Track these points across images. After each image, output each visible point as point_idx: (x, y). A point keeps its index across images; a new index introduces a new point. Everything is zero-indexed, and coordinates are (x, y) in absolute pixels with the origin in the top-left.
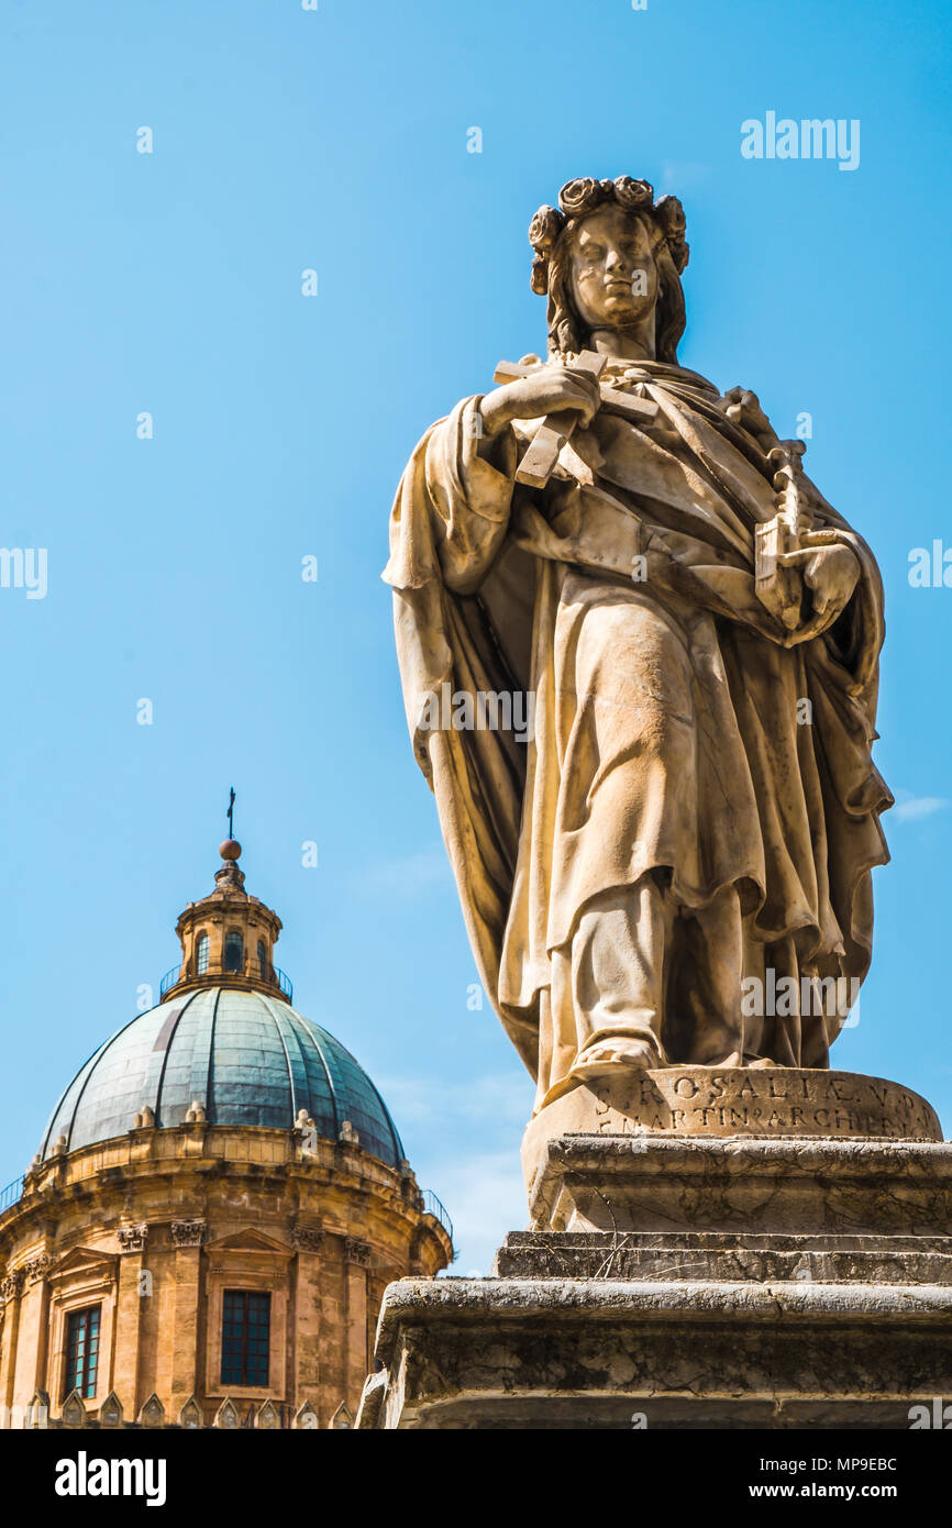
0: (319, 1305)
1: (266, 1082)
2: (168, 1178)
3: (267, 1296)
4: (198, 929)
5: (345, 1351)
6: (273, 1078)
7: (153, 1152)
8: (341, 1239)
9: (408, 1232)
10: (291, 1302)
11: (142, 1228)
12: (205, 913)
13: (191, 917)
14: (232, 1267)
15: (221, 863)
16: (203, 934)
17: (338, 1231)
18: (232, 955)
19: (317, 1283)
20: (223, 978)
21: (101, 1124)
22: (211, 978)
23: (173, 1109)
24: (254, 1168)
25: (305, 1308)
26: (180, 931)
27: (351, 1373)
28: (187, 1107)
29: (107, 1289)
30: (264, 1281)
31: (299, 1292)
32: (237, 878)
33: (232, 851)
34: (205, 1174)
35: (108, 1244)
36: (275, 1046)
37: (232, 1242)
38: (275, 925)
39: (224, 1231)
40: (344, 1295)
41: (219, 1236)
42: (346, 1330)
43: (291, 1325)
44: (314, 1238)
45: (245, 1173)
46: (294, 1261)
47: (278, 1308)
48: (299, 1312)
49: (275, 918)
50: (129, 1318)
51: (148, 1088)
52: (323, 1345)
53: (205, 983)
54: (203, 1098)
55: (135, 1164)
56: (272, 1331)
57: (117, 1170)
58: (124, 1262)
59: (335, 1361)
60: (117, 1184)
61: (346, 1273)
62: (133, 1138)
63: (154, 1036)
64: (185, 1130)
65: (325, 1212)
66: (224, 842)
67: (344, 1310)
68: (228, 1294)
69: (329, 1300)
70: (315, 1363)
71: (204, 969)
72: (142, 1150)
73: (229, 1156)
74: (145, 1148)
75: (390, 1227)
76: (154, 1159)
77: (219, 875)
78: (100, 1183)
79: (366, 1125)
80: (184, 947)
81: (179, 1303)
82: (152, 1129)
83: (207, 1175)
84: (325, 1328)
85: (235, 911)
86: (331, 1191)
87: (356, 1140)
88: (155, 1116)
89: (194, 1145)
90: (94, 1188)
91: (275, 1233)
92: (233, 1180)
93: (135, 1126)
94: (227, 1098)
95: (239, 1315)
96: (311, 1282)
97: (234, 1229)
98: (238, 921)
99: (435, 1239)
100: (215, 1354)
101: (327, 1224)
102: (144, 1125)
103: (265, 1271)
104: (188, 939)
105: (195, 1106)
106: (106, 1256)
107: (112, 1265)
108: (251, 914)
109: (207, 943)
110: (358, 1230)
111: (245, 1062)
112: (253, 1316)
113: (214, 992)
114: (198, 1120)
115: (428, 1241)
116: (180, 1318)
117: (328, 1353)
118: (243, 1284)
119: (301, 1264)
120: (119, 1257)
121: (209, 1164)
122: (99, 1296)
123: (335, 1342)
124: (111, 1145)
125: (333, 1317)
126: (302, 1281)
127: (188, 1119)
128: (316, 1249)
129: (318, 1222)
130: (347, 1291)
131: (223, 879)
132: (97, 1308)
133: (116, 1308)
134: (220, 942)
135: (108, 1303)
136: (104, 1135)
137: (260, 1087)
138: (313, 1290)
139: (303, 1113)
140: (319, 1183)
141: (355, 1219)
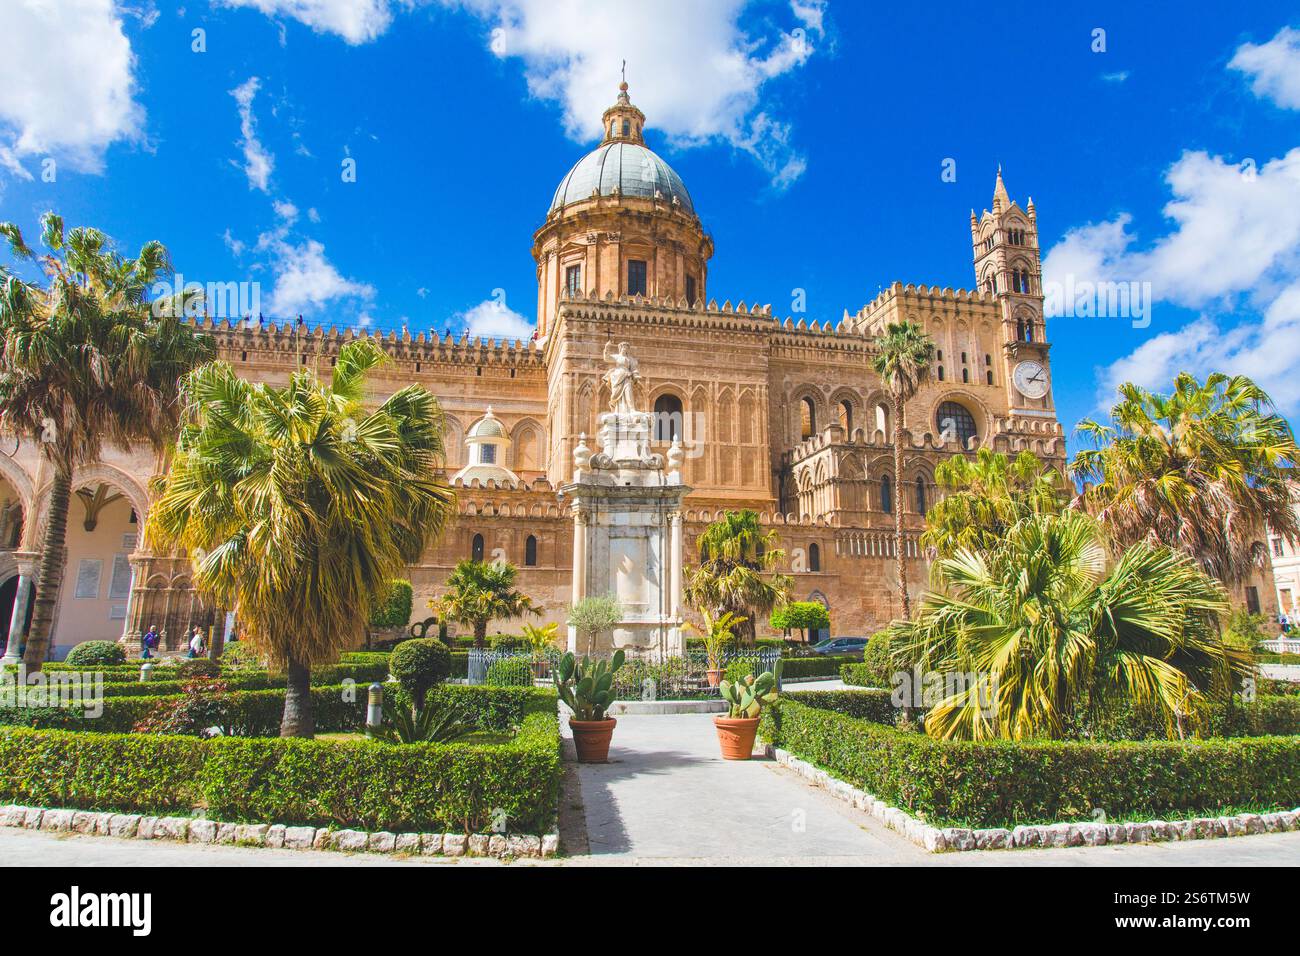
0: (665, 267)
1: (643, 179)
2: (605, 215)
3: (645, 263)
4: (611, 118)
5: (675, 285)
6: (646, 178)
7: (598, 205)
8: (674, 242)
9: (698, 242)
10: (655, 265)
11: (595, 235)
12: (614, 112)
13: (609, 113)
14: (631, 251)
15: (620, 92)
16: (613, 121)
17: (672, 239)
18: (626, 130)
19: (664, 258)
20: (623, 139)
21: (577, 195)
22: (618, 139)
23: (606, 188)
24: (639, 212)
25: (660, 267)
26: (604, 121)
27: (678, 293)
28: (611, 188)
29: (583, 258)
30: (644, 257)
31: (657, 262)
32: (627, 98)
33: (624, 87)
35: (583, 241)
36: (647, 165)
37: (631, 241)
38: (642, 118)
39: (628, 237)
40: (675, 264)
41: (626, 239)
42: (676, 277)
43: (655, 274)
44: (663, 241)
45: (636, 214)
46: (655, 250)
47: (650, 267)
48: (657, 269)
49: (643, 115)
50: (592, 269)
51: (596, 180)
52: (667, 282)
53: (616, 141)
54: (618, 185)
55: (592, 210)
56: (647, 276)
57: (585, 212)
58: (589, 248)
59: (671, 288)
60: (586, 219)
61: (675, 255)
62: (591, 199)
63: (597, 160)
64: (612, 196)
65: (668, 231)
66: (620, 82)
67: (675, 269)
68: (630, 261)
69: (668, 265)
70: (664, 288)
71: (614, 135)
72: (594, 204)
73: (630, 208)
74: (596, 204)
75: (692, 239)
76: (600, 208)
77: (619, 97)
78: (578, 217)
79: (682, 198)
80: (605, 127)
81: (611, 264)
82: (598, 196)
83: (620, 214)
84: (667, 276)
85: (627, 111)
86: (670, 223)
87: (679, 204)
88: (599, 191)
89: (616, 203)
90: (576, 220)
91: (648, 239)
92: (631, 217)
93: (591, 195)
94: (627, 185)
95: (634, 270)
96: (662, 258)
97: (632, 237)
98: (628, 115)
99: (709, 246)
100: (625, 284)
101: (669, 236)
102: (595, 194)
103: (644, 253)
104: (607, 123)
105: (615, 188)
106: (582, 245)
107: (585, 249)
108: (634, 113)
109: (615, 124)
110: (681, 239)
111: (634, 171)
112: (640, 270)
113: (620, 144)
114: (617, 193)
115: (706, 246)
116: (612, 270)
117: (669, 285)
118: (635, 258)
119: (658, 251)
120: (587, 246)
121: (621, 210)
122: (579, 261)
123: (672, 281)
124: (582, 202)
125: (671, 272)
126: (659, 258)
127: (612, 193)
128: (664, 245)
129: (665, 235)
130: (676, 262)
131: (622, 98)
132: (577, 268)
133: (586, 266)
134: (621, 124)
135: (583, 264)
136: (579, 199)
137: (641, 181)
138: (663, 261)
139: (658, 192)
140: (665, 219)
141: (679, 235)
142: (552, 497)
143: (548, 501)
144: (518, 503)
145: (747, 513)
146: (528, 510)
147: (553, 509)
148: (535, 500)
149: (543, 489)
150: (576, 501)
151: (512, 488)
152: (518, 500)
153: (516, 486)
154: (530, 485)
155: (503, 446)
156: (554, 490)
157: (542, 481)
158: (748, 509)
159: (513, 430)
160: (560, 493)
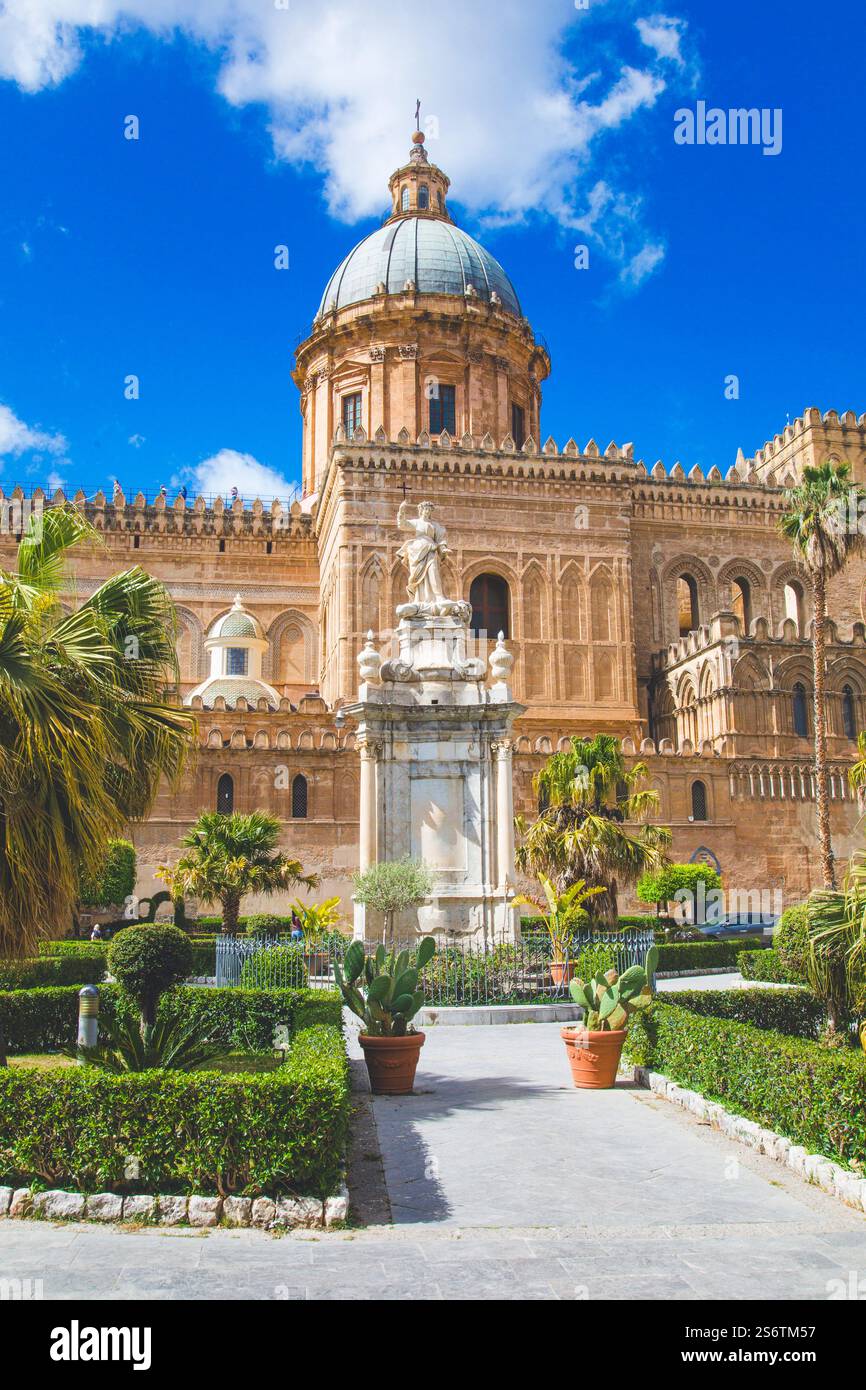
0: (482, 393)
1: (448, 269)
2: (395, 321)
3: (454, 388)
4: (402, 183)
5: (497, 418)
6: (452, 266)
7: (386, 307)
8: (493, 358)
9: (528, 357)
10: (467, 391)
11: (382, 349)
12: (405, 174)
13: (398, 176)
14: (433, 371)
15: (413, 146)
16: (405, 187)
17: (491, 353)
18: (422, 200)
19: (480, 381)
20: (418, 212)
21: (355, 293)
22: (411, 212)
23: (396, 282)
24: (444, 316)
25: (474, 393)
26: (391, 187)
27: (500, 430)
28: (403, 282)
29: (364, 383)
30: (450, 379)
31: (471, 384)
32: (423, 154)
33: (419, 138)
34: (416, 319)
35: (364, 359)
36: (453, 248)
37: (433, 357)
38: (446, 182)
39: (429, 351)
40: (496, 387)
41: (425, 354)
42: (497, 407)
43: (467, 403)
44: (478, 356)
45: (439, 319)
46: (467, 369)
47: (459, 394)
48: (470, 397)
49: (446, 178)
50: (378, 398)
51: (381, 272)
52: (485, 414)
53: (408, 215)
54: (413, 277)
55: (377, 314)
56: (456, 405)
57: (366, 317)
58: (373, 368)
59: (491, 423)
60: (368, 326)
61: (496, 376)
62: (375, 299)
63: (382, 243)
64: (404, 294)
65: (486, 342)
66: (413, 132)
67: (496, 396)
69: (486, 390)
70: (480, 424)
71: (406, 207)
72: (380, 306)
73: (430, 309)
74: (382, 305)
75: (519, 353)
76: (387, 311)
77: (412, 153)
78: (357, 325)
79: (505, 295)
80: (394, 196)
81: (405, 390)
82: (384, 295)
83: (417, 319)
84: (485, 406)
85: (423, 173)
86: (488, 330)
87: (500, 303)
88: (386, 287)
89: (410, 303)
90: (354, 328)
91: (457, 353)
92: (432, 323)
93: (375, 293)
94: (426, 277)
96: (477, 380)
97: (433, 351)
98: (425, 179)
99: (543, 361)
100: (426, 418)
101: (486, 349)
102: (380, 292)
103: (452, 374)
104: (396, 191)
105: (408, 282)
106: (363, 364)
107: (367, 369)
108: (433, 175)
109: (407, 192)
110: (503, 352)
111: (435, 257)
112: (446, 398)
113: (414, 219)
114: (411, 289)
115: (538, 362)
116: (405, 398)
117: (487, 419)
118: (439, 381)
119: (471, 370)
120: (370, 365)
121: (418, 313)
122: (360, 386)
123: (491, 413)
124: (362, 304)
125: (490, 400)
126: (472, 379)
127: (405, 289)
128: (480, 362)
129: (480, 347)
130: (497, 386)
131: (416, 154)
132: (357, 396)
133: (370, 393)
134: (416, 191)
135: (365, 391)
136: (358, 299)
137: (445, 271)
138: (478, 384)
139: (469, 286)
140: (481, 325)
141: (501, 347)
142: (328, 720)
143: (322, 726)
144: (280, 730)
145: (603, 740)
146: (294, 740)
147: (330, 738)
148: (304, 726)
149: (315, 710)
150: (362, 727)
151: (271, 709)
152: (280, 725)
153: (276, 705)
154: (297, 705)
155: (257, 650)
156: (330, 711)
157: (313, 698)
158: (604, 735)
159: (272, 627)
160: (339, 714)
